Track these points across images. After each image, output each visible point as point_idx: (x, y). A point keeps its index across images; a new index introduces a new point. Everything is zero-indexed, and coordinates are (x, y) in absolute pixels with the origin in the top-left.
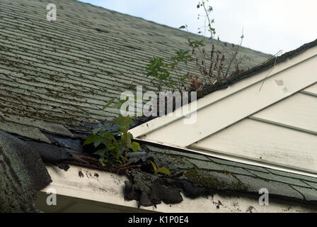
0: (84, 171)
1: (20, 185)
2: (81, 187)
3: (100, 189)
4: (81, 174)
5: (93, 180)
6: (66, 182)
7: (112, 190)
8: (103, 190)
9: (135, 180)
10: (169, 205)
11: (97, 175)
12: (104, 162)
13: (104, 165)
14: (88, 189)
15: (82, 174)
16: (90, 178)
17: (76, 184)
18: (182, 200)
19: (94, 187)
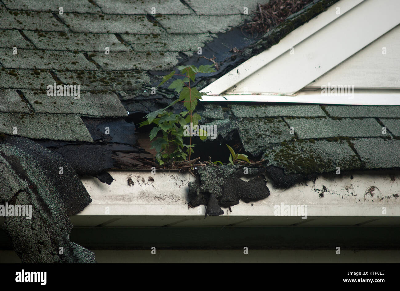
0: (134, 176)
1: (50, 214)
2: (130, 200)
3: (156, 197)
4: (130, 182)
5: (147, 187)
6: (111, 198)
7: (172, 196)
8: (159, 198)
9: (202, 179)
10: (250, 204)
11: (152, 180)
12: (162, 159)
13: (161, 163)
14: (140, 201)
15: (132, 182)
16: (143, 185)
17: (123, 198)
18: (269, 194)
19: (148, 197)
